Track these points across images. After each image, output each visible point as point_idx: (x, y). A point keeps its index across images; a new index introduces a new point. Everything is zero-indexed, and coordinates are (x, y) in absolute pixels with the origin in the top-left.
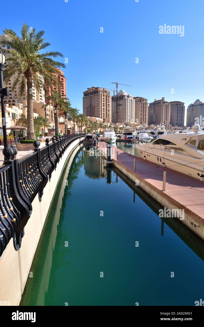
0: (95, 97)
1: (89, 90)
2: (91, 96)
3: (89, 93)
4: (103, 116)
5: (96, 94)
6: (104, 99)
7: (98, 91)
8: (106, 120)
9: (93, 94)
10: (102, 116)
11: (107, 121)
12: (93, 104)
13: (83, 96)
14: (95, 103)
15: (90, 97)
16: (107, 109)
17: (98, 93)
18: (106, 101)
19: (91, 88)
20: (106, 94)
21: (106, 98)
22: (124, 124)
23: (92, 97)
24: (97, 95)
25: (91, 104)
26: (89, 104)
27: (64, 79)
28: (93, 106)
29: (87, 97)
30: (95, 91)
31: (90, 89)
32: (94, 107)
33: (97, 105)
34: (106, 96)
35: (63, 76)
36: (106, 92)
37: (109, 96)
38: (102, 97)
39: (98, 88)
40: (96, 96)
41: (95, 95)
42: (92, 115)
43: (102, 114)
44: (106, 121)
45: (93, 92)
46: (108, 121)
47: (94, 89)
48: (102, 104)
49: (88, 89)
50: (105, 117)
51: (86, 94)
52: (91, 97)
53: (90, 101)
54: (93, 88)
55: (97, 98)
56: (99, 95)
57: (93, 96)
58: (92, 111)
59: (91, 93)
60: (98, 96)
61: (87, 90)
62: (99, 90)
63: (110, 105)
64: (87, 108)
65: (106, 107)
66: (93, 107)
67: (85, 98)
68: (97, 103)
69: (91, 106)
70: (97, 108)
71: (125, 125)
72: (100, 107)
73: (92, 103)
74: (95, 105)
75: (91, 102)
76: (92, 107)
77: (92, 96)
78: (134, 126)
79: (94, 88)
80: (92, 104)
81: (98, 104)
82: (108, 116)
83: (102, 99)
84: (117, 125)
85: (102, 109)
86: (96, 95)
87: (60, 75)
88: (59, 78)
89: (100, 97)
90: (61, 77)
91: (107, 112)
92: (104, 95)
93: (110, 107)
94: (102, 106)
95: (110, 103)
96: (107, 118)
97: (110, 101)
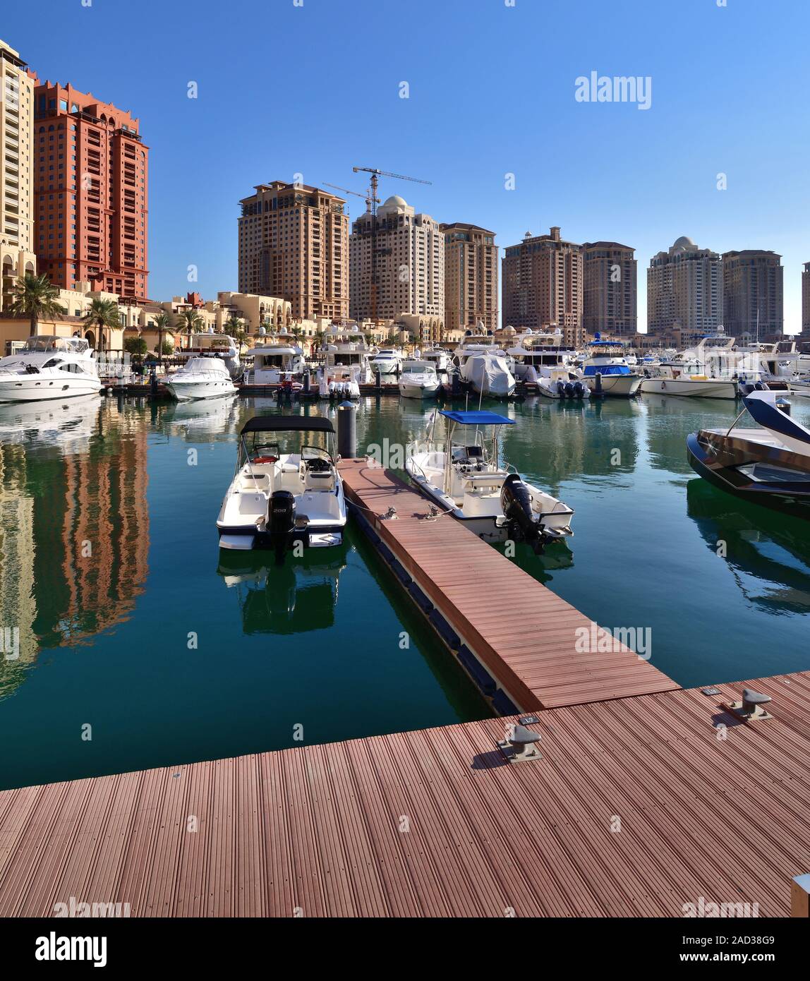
0: (283, 218)
1: (263, 191)
2: (268, 214)
3: (260, 203)
4: (315, 293)
5: (286, 207)
6: (316, 226)
7: (292, 197)
8: (326, 307)
9: (275, 208)
10: (311, 290)
11: (329, 310)
12: (275, 246)
13: (241, 217)
14: (283, 242)
15: (266, 218)
16: (329, 266)
17: (292, 205)
18: (328, 235)
19: (271, 186)
20: (326, 207)
21: (328, 224)
22: (395, 323)
23: (273, 219)
24: (292, 213)
25: (269, 244)
26: (261, 245)
27: (137, 147)
28: (275, 252)
29: (253, 218)
30: (284, 195)
31: (266, 188)
32: (280, 258)
33: (289, 248)
34: (328, 217)
35: (134, 137)
36: (327, 202)
37: (338, 218)
38: (311, 221)
39: (292, 185)
40: (289, 217)
41: (283, 211)
42: (271, 287)
43: (311, 284)
44: (323, 310)
45: (275, 199)
46: (334, 310)
47: (279, 188)
48: (311, 246)
49: (259, 188)
50: (322, 296)
51: (250, 207)
52: (268, 220)
53: (266, 236)
54: (275, 184)
55: (289, 223)
56: (298, 211)
57: (275, 216)
58: (272, 273)
59: (269, 206)
60: (294, 216)
61: (255, 192)
62: (296, 195)
63: (342, 252)
64: (255, 261)
65: (328, 258)
66: (275, 258)
67: (246, 221)
68: (289, 241)
69: (267, 252)
70: (289, 260)
71: (396, 328)
72: (303, 258)
73: (273, 243)
74: (283, 248)
75: (268, 238)
76: (272, 255)
77: (271, 217)
78: (434, 331)
79: (282, 185)
80: (271, 246)
81: (294, 247)
82: (333, 292)
83: (311, 228)
84: (364, 326)
85: (311, 265)
86: (286, 214)
87: (120, 131)
88: (115, 143)
89: (303, 221)
90: (123, 141)
91: (329, 277)
92: (316, 213)
93: (343, 257)
94: (311, 252)
95: (345, 245)
96: (330, 300)
97: (342, 234)
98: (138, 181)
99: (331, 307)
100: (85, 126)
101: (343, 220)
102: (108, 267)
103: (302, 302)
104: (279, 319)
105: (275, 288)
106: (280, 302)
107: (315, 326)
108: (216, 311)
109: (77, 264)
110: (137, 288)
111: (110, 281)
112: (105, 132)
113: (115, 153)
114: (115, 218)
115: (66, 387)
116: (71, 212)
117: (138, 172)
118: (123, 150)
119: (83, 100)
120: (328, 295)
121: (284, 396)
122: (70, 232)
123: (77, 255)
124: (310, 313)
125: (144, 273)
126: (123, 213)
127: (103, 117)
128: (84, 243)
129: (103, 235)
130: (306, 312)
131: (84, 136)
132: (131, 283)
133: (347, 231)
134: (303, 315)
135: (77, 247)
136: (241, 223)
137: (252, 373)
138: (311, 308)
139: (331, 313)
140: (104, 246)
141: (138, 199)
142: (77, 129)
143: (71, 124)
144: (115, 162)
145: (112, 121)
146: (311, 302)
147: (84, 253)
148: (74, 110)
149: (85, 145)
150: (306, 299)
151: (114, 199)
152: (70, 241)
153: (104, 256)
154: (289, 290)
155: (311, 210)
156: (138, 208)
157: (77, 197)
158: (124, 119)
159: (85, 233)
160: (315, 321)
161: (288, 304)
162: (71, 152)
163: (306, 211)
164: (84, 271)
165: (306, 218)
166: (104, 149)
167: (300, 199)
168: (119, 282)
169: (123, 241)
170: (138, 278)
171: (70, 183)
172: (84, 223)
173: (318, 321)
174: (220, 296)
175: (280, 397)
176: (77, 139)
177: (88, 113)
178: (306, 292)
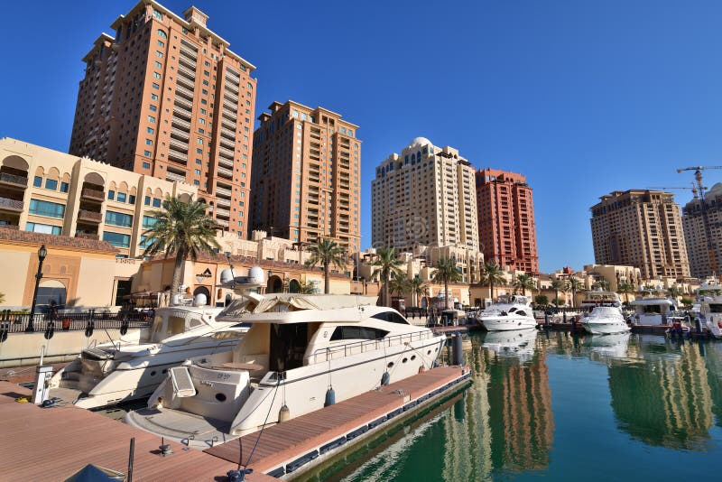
0: (624, 214)
2: (611, 213)
3: (605, 207)
4: (657, 261)
5: (625, 206)
6: (651, 215)
7: (629, 199)
8: (668, 270)
9: (616, 208)
10: (653, 259)
11: (671, 272)
12: (619, 233)
14: (626, 230)
15: (611, 215)
16: (666, 240)
17: (630, 204)
18: (663, 220)
24: (630, 209)
25: (614, 231)
26: (609, 233)
27: (526, 190)
29: (601, 217)
30: (622, 199)
33: (631, 232)
34: (661, 207)
35: (524, 185)
36: (658, 197)
37: (669, 207)
38: (646, 212)
39: (629, 191)
40: (628, 212)
41: (623, 209)
42: (620, 259)
43: (653, 254)
44: (666, 272)
45: (615, 203)
47: (618, 195)
48: (649, 229)
49: (603, 198)
50: (663, 261)
51: (597, 211)
52: (612, 217)
53: (612, 227)
54: (614, 194)
55: (628, 216)
56: (634, 208)
57: (617, 213)
59: (611, 208)
60: (632, 211)
61: (600, 201)
62: (632, 197)
63: (677, 229)
64: (605, 244)
65: (665, 235)
66: (620, 240)
67: (596, 220)
68: (630, 229)
69: (614, 237)
70: (631, 240)
73: (618, 231)
74: (626, 233)
76: (618, 238)
77: (614, 214)
80: (616, 233)
81: (635, 231)
82: (673, 259)
85: (651, 242)
86: (626, 210)
87: (516, 184)
88: (514, 191)
89: (640, 213)
90: (518, 189)
91: (667, 249)
92: (650, 206)
93: (678, 233)
94: (649, 233)
95: (678, 225)
96: (671, 265)
97: (675, 217)
98: (528, 208)
99: (673, 270)
100: (499, 186)
101: (674, 208)
102: (516, 257)
103: (647, 268)
104: (632, 280)
105: (623, 260)
106: (631, 269)
107: (662, 284)
108: (584, 277)
109: (500, 257)
110: (533, 267)
111: (517, 264)
112: (508, 186)
113: (515, 197)
114: (517, 230)
115: (520, 324)
116: (495, 230)
117: (527, 204)
118: (519, 194)
119: (496, 173)
120: (669, 261)
121: (677, 335)
122: (496, 240)
123: (500, 252)
124: (655, 275)
125: (536, 258)
126: (522, 227)
127: (507, 179)
128: (503, 245)
129: (512, 240)
130: (651, 274)
131: (499, 191)
132: (529, 265)
133: (678, 215)
134: (648, 277)
135: (499, 248)
136: (592, 221)
137: (637, 317)
138: (655, 272)
139: (673, 274)
140: (513, 246)
141: (529, 218)
142: (495, 188)
143: (492, 186)
144: (515, 201)
145: (512, 180)
146: (654, 267)
147: (503, 250)
148: (493, 179)
149: (499, 195)
150: (650, 265)
151: (516, 220)
152: (496, 245)
153: (514, 251)
154: (635, 260)
155: (645, 205)
156: (529, 222)
157: (498, 222)
158: (517, 178)
159: (503, 240)
160: (661, 280)
161: (638, 270)
162: (493, 200)
163: (641, 207)
164: (504, 260)
165: (642, 211)
166: (509, 195)
167: (635, 199)
168: (522, 264)
169: (523, 241)
170: (533, 262)
171: (494, 215)
172: (502, 235)
173: (664, 280)
174: (585, 268)
175: (673, 336)
176: (496, 193)
177: (500, 179)
178: (650, 260)
